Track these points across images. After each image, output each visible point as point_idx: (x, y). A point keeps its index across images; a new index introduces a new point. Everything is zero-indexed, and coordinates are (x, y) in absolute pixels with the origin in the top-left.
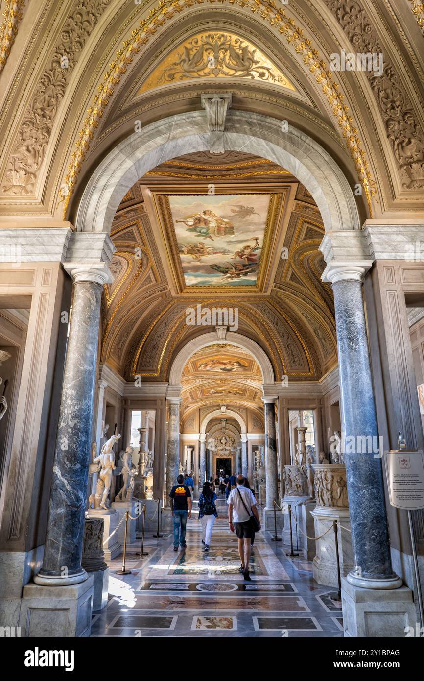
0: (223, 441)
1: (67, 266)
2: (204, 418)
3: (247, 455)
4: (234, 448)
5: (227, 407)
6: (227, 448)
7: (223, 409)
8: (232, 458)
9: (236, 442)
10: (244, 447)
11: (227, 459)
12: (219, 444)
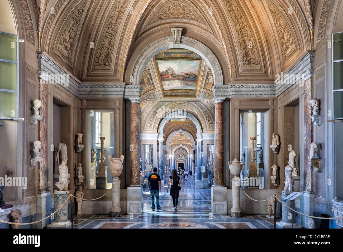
0: (181, 156)
1: (158, 140)
2: (173, 149)
3: (190, 162)
4: (185, 159)
5: (182, 144)
6: (182, 159)
7: (181, 145)
8: (184, 162)
9: (186, 156)
10: (188, 159)
11: (182, 163)
12: (179, 157)
